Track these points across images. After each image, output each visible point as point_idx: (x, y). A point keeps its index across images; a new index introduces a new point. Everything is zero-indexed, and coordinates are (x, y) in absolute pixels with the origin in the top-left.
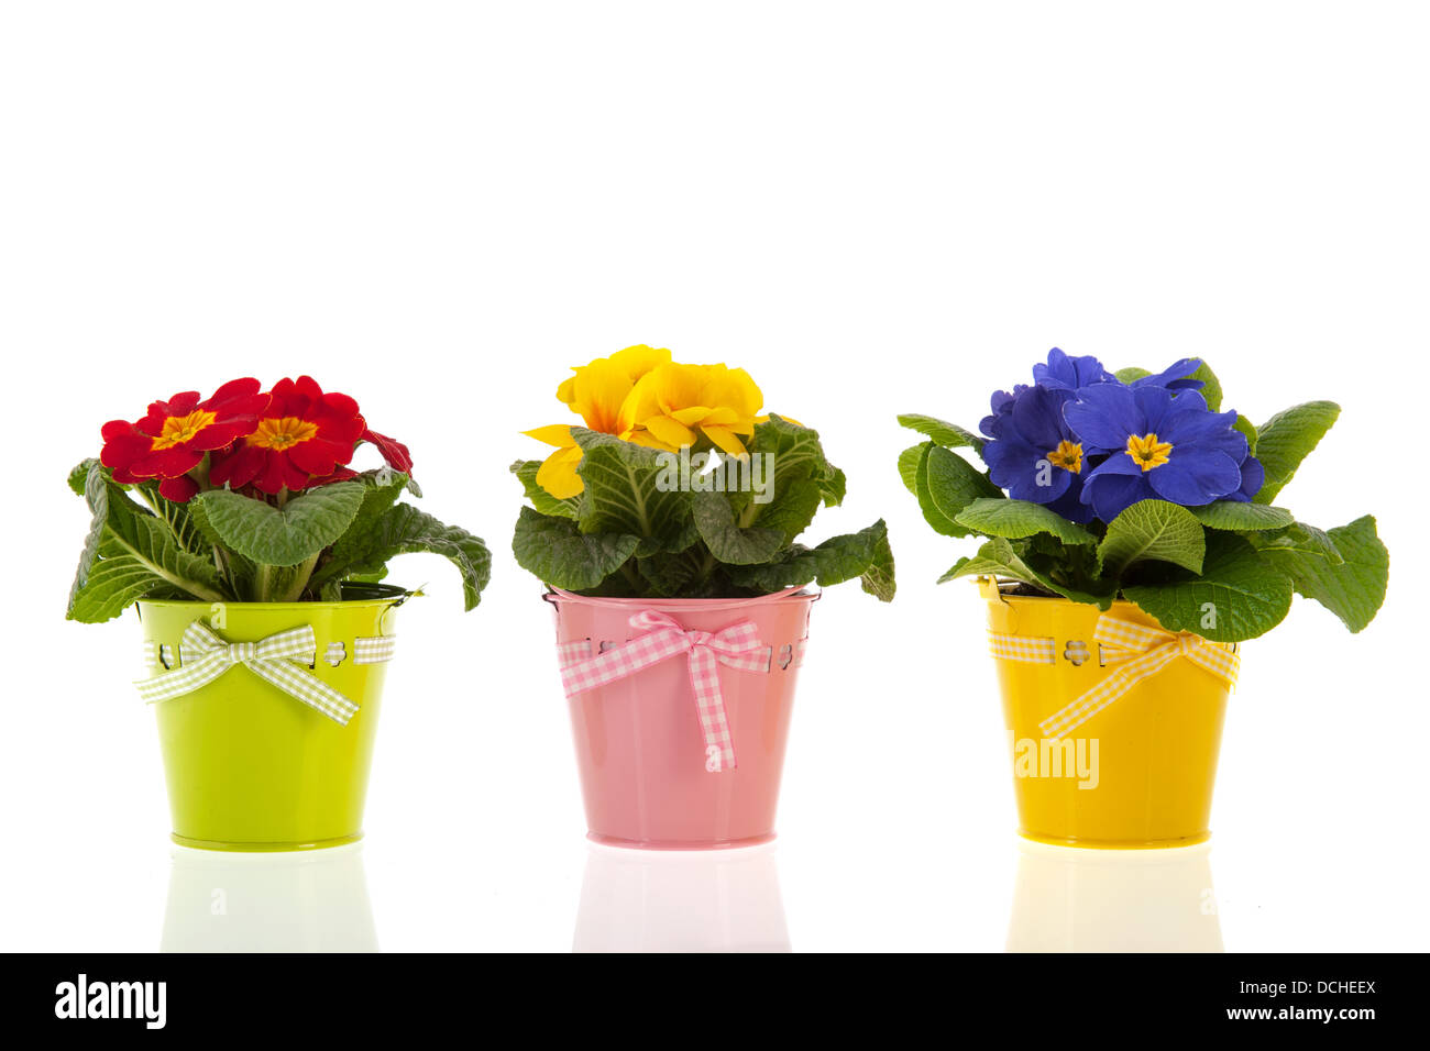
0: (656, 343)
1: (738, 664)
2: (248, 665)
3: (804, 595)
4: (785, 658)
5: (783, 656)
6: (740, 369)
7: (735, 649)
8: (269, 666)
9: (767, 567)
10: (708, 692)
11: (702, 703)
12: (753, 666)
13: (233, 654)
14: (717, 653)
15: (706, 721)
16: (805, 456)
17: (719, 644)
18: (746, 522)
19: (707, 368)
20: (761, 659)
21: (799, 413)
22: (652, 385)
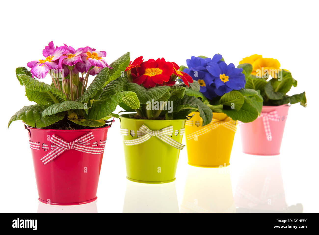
0: (259, 54)
1: (273, 119)
2: (157, 136)
3: (288, 106)
4: (283, 119)
5: (282, 118)
6: (276, 60)
7: (272, 116)
8: (162, 136)
9: (280, 100)
10: (267, 125)
11: (265, 127)
12: (276, 120)
13: (154, 134)
14: (268, 117)
15: (266, 131)
16: (289, 78)
17: (269, 115)
18: (276, 90)
19: (269, 59)
20: (278, 119)
21: (288, 69)
22: (258, 62)
